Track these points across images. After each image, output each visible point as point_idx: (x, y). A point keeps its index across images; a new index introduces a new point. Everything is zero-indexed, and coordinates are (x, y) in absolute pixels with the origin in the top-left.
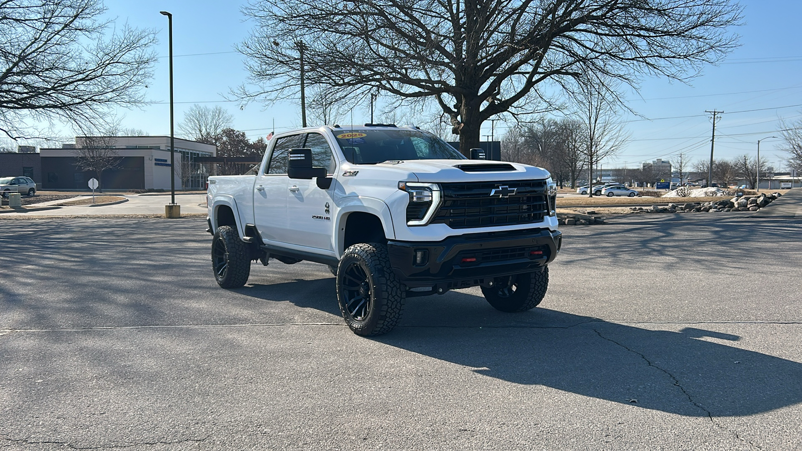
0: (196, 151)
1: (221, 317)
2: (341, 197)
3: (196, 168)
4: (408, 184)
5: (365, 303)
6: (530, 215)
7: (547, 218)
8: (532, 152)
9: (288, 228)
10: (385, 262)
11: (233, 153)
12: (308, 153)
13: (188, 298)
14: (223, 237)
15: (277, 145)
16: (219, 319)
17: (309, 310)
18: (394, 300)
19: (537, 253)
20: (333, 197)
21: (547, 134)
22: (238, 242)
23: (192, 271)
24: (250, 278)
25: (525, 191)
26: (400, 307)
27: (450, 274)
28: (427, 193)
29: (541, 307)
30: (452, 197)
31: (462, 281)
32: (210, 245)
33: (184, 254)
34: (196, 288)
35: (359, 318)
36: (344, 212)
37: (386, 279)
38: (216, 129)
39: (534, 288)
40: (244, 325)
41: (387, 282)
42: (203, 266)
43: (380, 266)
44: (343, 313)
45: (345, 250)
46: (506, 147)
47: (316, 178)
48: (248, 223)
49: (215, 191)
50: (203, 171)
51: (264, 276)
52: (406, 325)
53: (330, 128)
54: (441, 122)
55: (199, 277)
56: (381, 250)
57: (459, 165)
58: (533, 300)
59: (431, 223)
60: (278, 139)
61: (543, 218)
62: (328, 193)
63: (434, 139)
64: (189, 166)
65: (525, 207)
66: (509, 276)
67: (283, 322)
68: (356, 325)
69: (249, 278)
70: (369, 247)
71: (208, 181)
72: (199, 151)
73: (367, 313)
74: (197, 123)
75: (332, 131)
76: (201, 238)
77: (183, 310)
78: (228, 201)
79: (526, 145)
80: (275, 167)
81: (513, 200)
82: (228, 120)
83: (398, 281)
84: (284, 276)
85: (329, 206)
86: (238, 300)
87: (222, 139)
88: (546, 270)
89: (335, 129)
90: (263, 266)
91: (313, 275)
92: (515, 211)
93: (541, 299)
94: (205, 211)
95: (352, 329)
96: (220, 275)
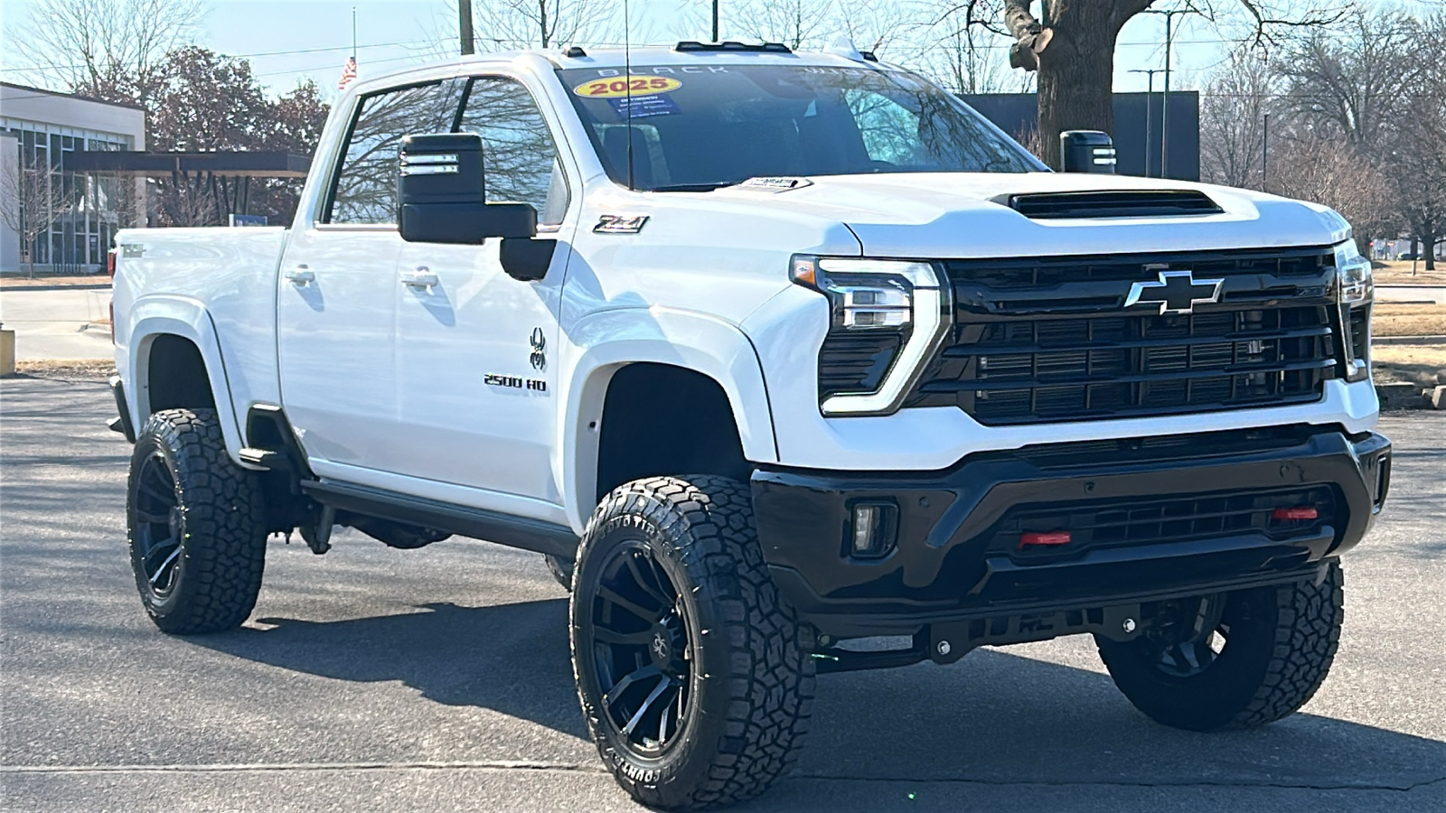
0: (72, 128)
1: (161, 738)
2: (588, 309)
3: (72, 192)
4: (824, 265)
5: (672, 691)
6: (1271, 378)
7: (1335, 386)
8: (1321, 133)
9: (400, 418)
10: (743, 546)
11: (206, 136)
12: (469, 150)
13: (43, 669)
14: (168, 450)
15: (361, 118)
16: (155, 745)
17: (474, 715)
18: (774, 681)
19: (1296, 514)
20: (556, 308)
21: (1378, 66)
22: (223, 468)
23: (59, 569)
24: (264, 596)
25: (1258, 288)
26: (797, 708)
27: (977, 589)
28: (893, 297)
29: (1317, 712)
30: (986, 311)
31: (1024, 617)
32: (122, 476)
33: (30, 508)
34: (70, 631)
35: (649, 743)
36: (595, 364)
37: (746, 603)
38: (144, 48)
39: (1290, 642)
40: (241, 766)
41: (748, 616)
42: (97, 552)
43: (723, 561)
44: (594, 725)
45: (599, 501)
46: (1220, 111)
47: (498, 240)
48: (255, 398)
49: (141, 283)
50: (96, 204)
51: (315, 592)
52: (819, 772)
53: (551, 58)
54: (969, 23)
55: (81, 592)
56: (730, 502)
57: (1012, 196)
58: (1285, 686)
59: (907, 405)
60: (365, 97)
61: (1320, 388)
62: (541, 294)
63: (932, 99)
64: (44, 187)
65: (1255, 347)
66: (1200, 598)
67: (380, 758)
68: (639, 769)
69: (259, 599)
70: (684, 489)
71: (114, 246)
72: (84, 130)
73: (679, 728)
74: (76, 24)
75: (557, 70)
76: (87, 452)
77: (25, 711)
78: (187, 321)
79: (1294, 105)
80: (355, 198)
81: (1207, 322)
82: (187, 15)
83: (790, 614)
84: (384, 591)
85: (543, 340)
86: (222, 675)
87: (167, 85)
88: (1335, 578)
89: (568, 63)
90: (310, 553)
91: (489, 588)
92: (1221, 362)
93: (1315, 684)
94: (104, 350)
95: (624, 785)
96: (155, 585)
